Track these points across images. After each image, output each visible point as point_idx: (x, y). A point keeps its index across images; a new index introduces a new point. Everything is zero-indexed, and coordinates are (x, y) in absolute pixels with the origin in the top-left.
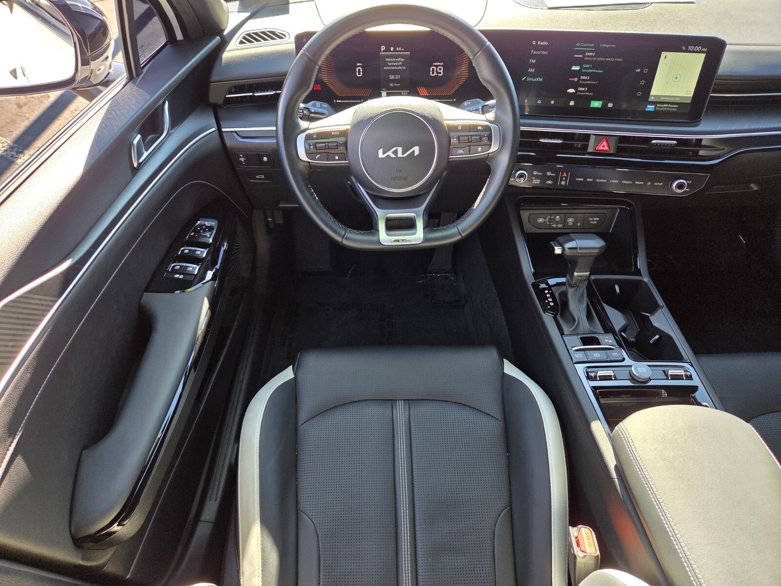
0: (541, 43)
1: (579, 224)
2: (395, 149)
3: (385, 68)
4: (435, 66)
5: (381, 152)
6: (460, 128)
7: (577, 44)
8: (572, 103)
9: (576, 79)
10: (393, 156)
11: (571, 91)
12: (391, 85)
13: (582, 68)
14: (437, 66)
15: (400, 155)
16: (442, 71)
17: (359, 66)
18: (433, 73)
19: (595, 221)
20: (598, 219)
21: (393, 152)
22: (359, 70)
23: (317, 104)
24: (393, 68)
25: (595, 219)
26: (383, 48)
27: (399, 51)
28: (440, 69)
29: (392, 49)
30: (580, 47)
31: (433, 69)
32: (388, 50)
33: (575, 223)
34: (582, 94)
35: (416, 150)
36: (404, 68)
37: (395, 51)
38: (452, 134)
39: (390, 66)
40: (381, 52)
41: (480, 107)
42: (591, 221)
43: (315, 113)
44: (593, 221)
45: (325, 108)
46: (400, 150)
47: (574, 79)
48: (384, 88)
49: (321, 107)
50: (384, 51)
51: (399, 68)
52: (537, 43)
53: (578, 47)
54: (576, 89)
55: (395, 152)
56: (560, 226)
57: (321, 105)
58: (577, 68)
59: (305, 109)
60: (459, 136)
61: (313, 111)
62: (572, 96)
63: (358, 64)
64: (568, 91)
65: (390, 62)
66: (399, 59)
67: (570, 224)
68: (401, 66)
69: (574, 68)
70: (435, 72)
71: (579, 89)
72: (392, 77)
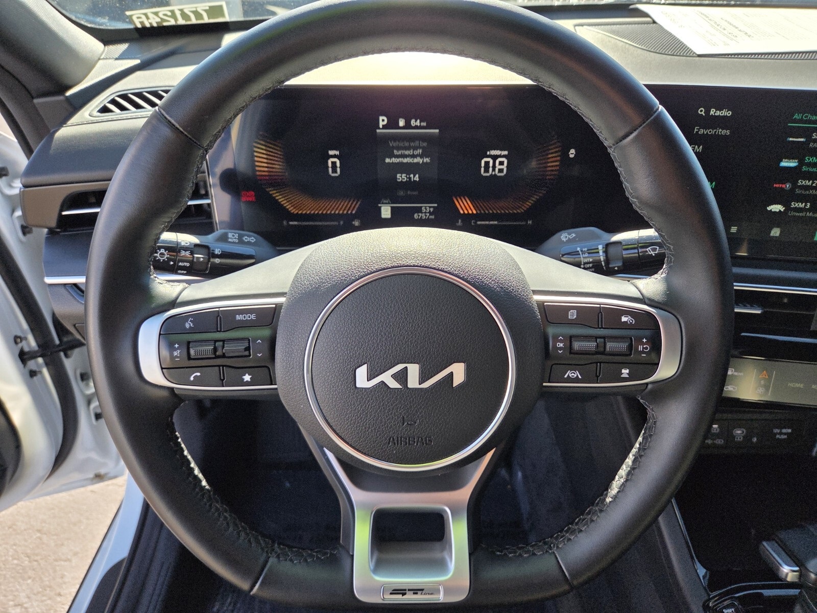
0: (718, 113)
1: (755, 440)
2: (400, 367)
3: (387, 160)
4: (490, 156)
5: (362, 373)
6: (573, 315)
7: (796, 116)
8: (776, 232)
9: (788, 186)
10: (393, 384)
11: (776, 208)
12: (401, 193)
13: (802, 163)
14: (495, 158)
15: (413, 382)
16: (504, 167)
17: (335, 156)
18: (487, 170)
19: (785, 434)
20: (790, 431)
21: (395, 376)
22: (334, 163)
23: (230, 235)
24: (405, 160)
25: (784, 431)
26: (383, 120)
27: (416, 127)
28: (501, 163)
29: (402, 123)
30: (801, 121)
31: (487, 163)
32: (392, 124)
33: (747, 438)
34: (797, 214)
35: (458, 372)
36: (427, 160)
37: (408, 126)
38: (551, 331)
39: (398, 156)
40: (379, 128)
41: (600, 247)
42: (777, 434)
43: (224, 255)
44: (781, 433)
45: (249, 243)
46: (414, 370)
47: (784, 186)
48: (386, 199)
49: (241, 241)
50: (384, 127)
51: (416, 160)
52: (707, 112)
53: (795, 121)
54: (786, 204)
55: (402, 377)
56: (720, 442)
57: (240, 237)
58: (792, 164)
59: (196, 249)
60: (571, 337)
61: (217, 252)
62: (776, 219)
63: (331, 153)
64: (769, 208)
65: (398, 148)
66: (417, 143)
67: (739, 439)
68: (421, 156)
69: (785, 164)
70: (491, 169)
71: (794, 205)
72: (401, 177)
